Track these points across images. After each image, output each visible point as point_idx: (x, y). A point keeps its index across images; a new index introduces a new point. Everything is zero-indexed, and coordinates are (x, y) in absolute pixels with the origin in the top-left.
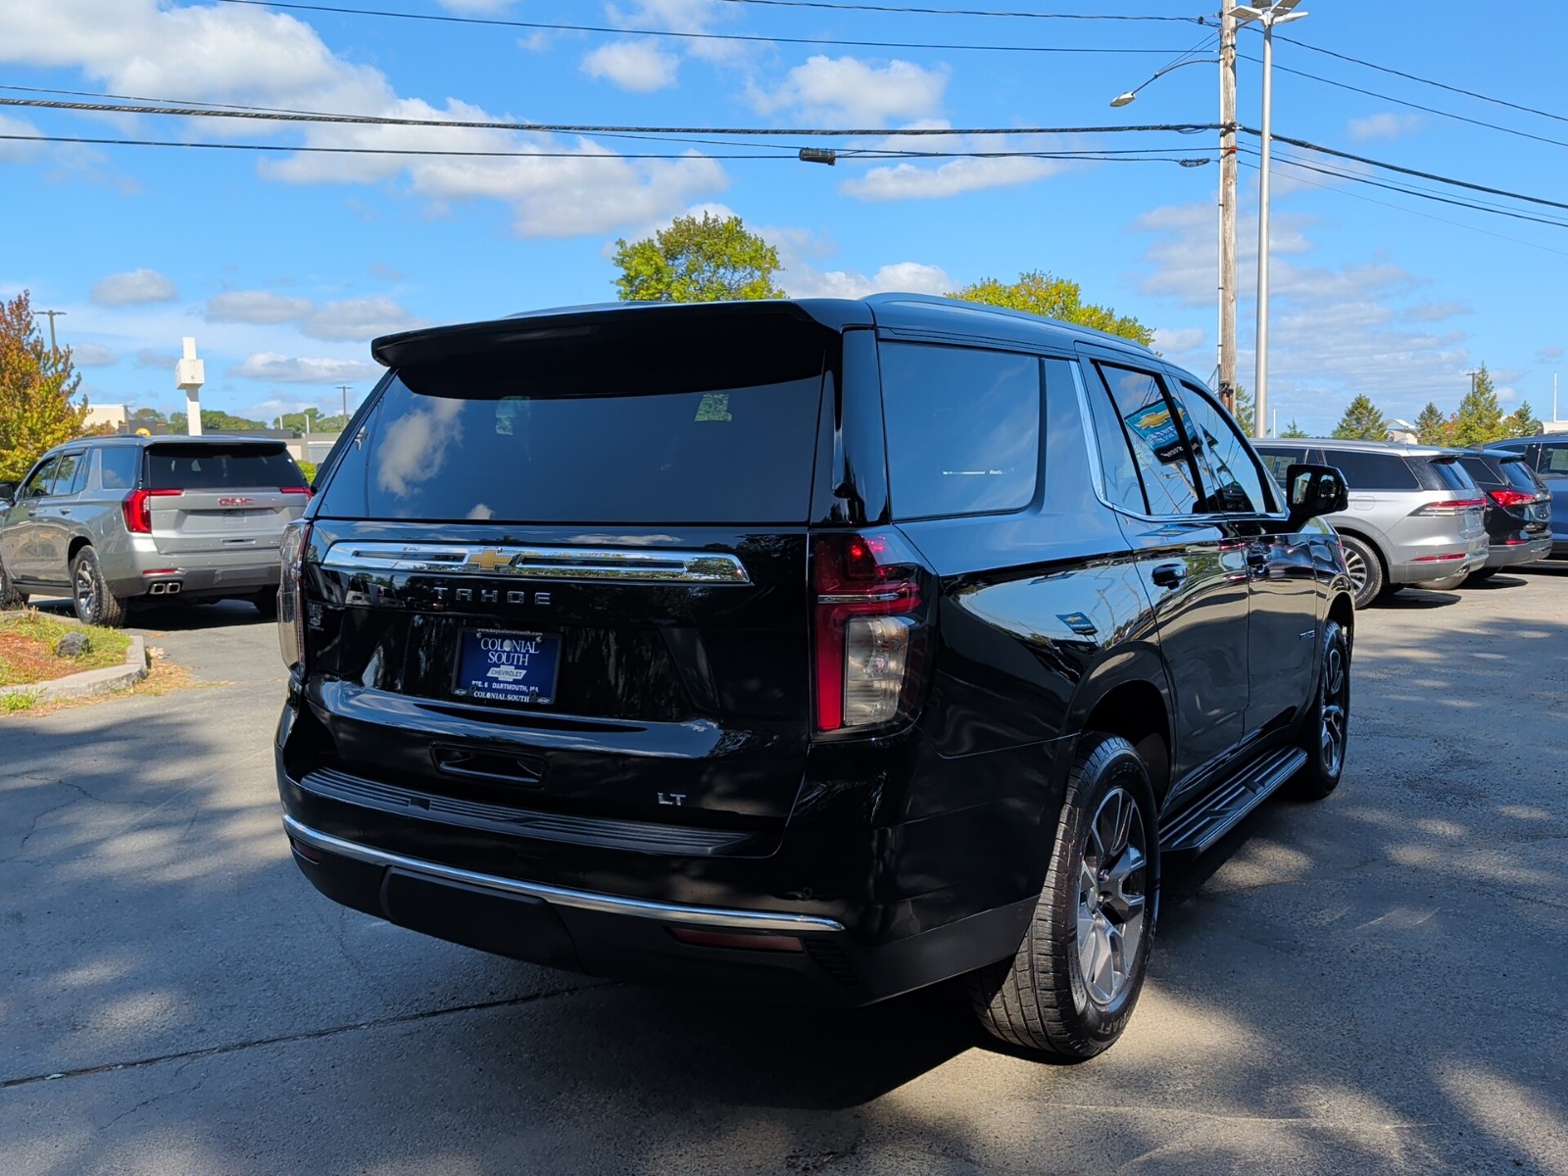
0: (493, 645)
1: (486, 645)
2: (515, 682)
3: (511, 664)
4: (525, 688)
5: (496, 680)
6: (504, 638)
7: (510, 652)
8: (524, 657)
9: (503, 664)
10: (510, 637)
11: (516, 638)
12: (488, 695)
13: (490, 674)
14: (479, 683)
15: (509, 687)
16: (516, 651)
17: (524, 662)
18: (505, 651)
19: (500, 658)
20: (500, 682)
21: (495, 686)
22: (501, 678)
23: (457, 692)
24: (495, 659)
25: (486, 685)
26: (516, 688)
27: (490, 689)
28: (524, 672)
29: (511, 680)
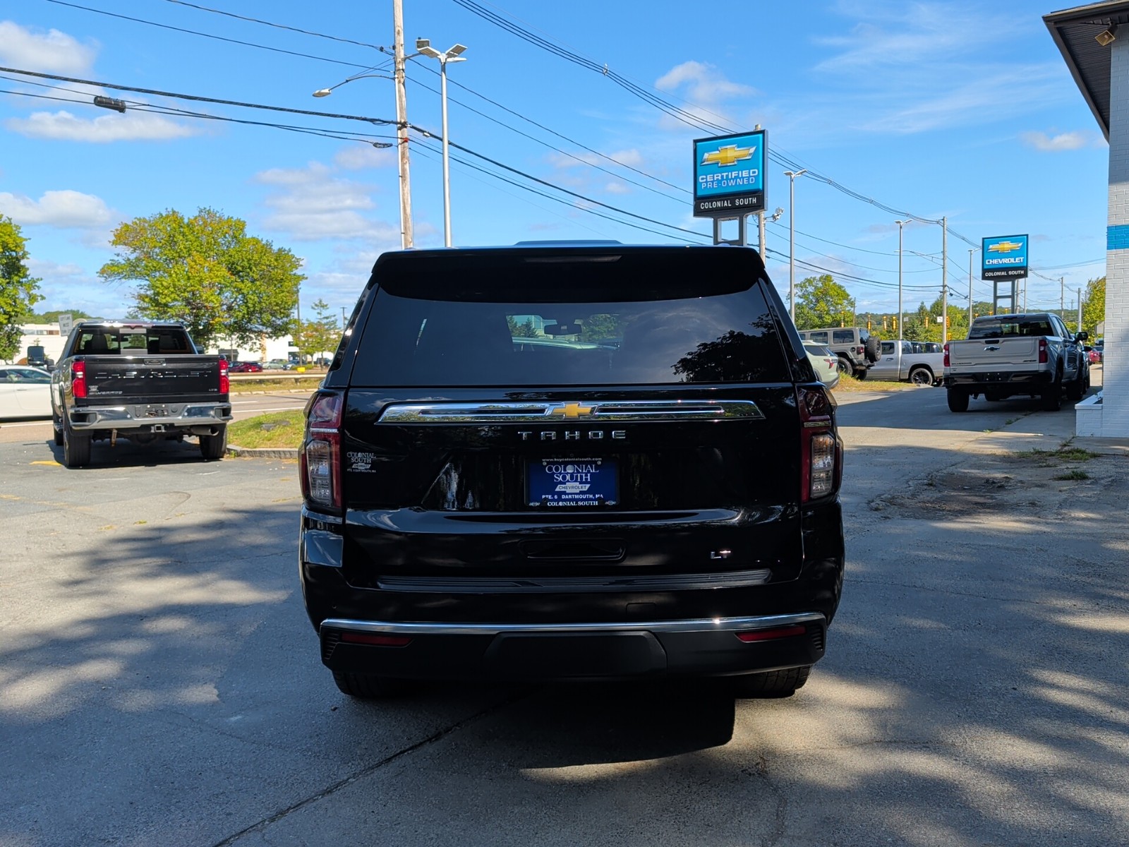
0: (557, 469)
1: (550, 469)
2: (581, 493)
3: (576, 481)
4: (591, 496)
5: (565, 493)
6: (566, 464)
7: (574, 473)
8: (586, 475)
9: (568, 481)
10: (572, 463)
11: (578, 463)
12: (561, 504)
13: (557, 489)
14: (550, 497)
15: (577, 497)
16: (578, 472)
17: (586, 479)
18: (568, 473)
19: (564, 478)
20: (568, 494)
21: (563, 497)
22: (568, 491)
23: (532, 504)
24: (560, 479)
25: (556, 497)
26: (582, 496)
27: (560, 499)
28: (588, 486)
29: (578, 492)
